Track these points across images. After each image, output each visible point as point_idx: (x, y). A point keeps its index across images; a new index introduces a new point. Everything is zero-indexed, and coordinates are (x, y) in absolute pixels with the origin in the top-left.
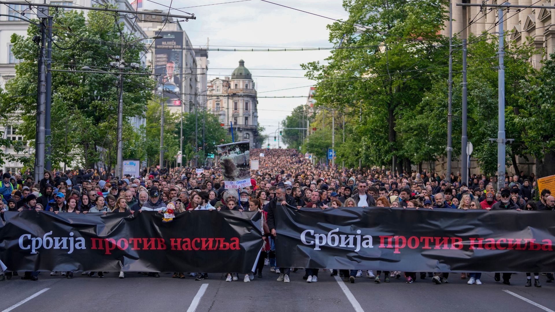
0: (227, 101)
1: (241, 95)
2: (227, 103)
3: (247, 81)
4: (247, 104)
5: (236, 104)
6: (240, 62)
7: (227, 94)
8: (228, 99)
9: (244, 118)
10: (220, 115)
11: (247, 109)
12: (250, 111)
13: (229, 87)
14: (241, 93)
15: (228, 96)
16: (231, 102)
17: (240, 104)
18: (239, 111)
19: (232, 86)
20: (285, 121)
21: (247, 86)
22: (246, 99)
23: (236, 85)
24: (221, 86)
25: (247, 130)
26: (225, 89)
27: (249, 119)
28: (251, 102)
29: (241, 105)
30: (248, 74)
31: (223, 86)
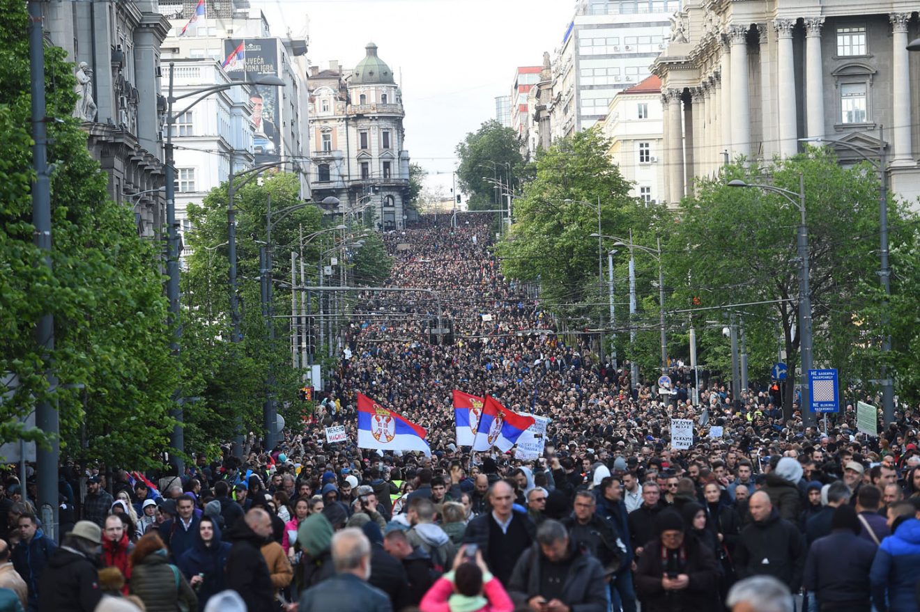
0: (345, 131)
1: (374, 117)
2: (345, 134)
3: (383, 88)
4: (386, 135)
5: (364, 136)
6: (367, 48)
7: (345, 117)
8: (347, 125)
9: (382, 165)
10: (333, 159)
11: (386, 146)
12: (392, 149)
13: (348, 101)
14: (374, 113)
15: (347, 119)
16: (353, 131)
17: (372, 136)
18: (370, 150)
19: (355, 99)
20: (463, 145)
21: (384, 98)
22: (384, 124)
23: (363, 97)
24: (332, 99)
25: (390, 188)
26: (340, 106)
27: (392, 165)
28: (395, 132)
29: (374, 140)
30: (386, 73)
31: (335, 98)
